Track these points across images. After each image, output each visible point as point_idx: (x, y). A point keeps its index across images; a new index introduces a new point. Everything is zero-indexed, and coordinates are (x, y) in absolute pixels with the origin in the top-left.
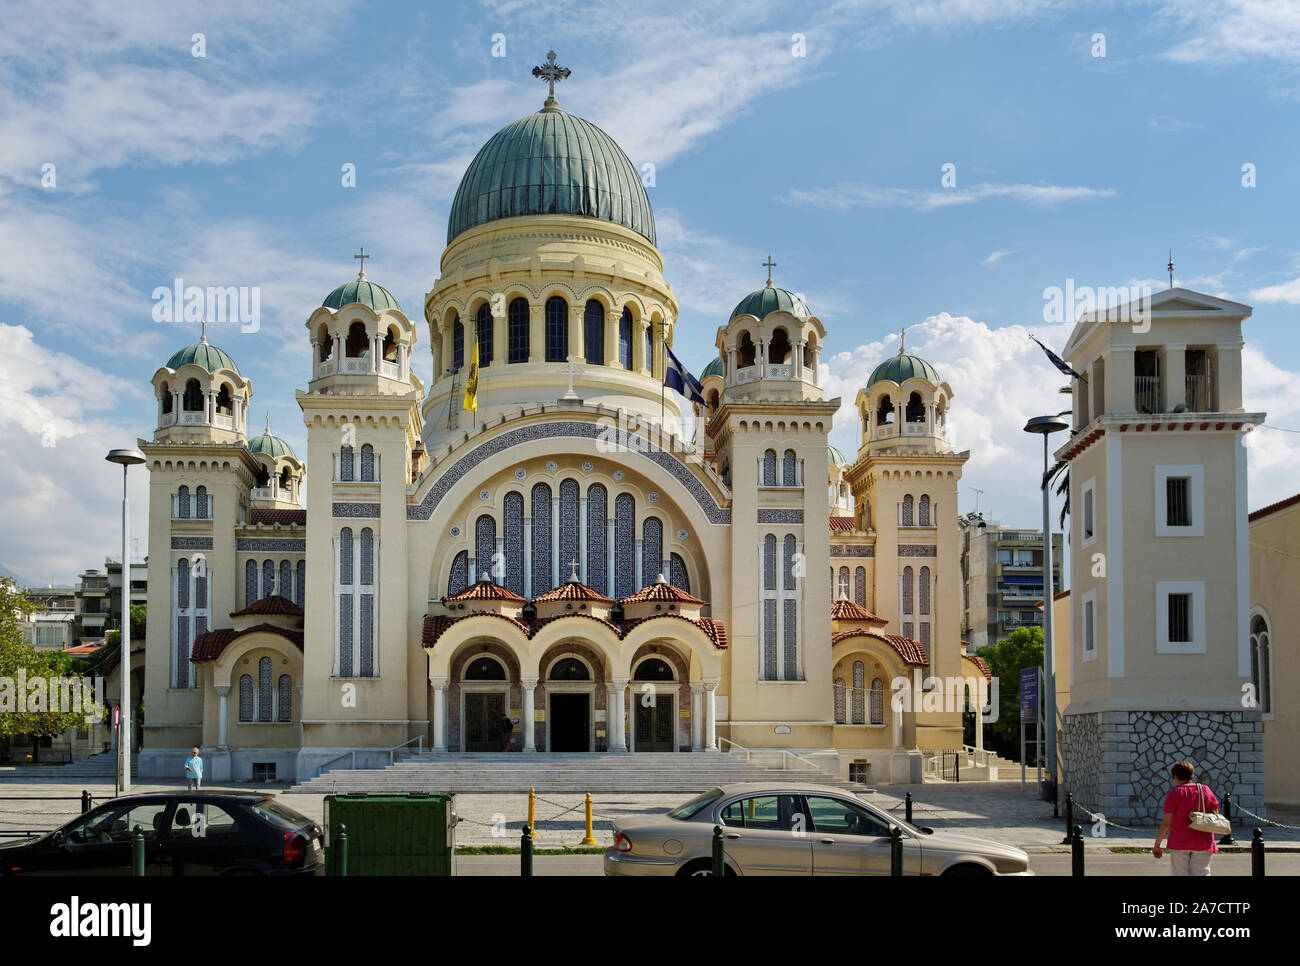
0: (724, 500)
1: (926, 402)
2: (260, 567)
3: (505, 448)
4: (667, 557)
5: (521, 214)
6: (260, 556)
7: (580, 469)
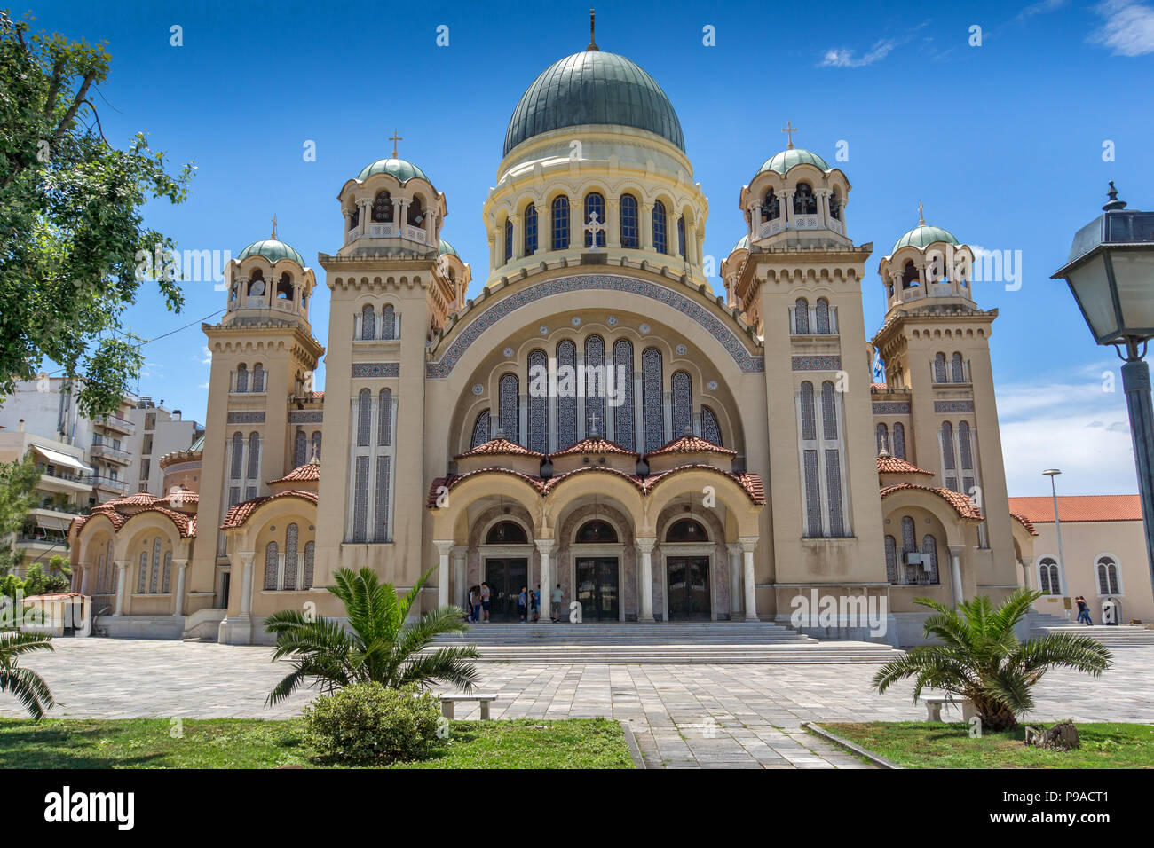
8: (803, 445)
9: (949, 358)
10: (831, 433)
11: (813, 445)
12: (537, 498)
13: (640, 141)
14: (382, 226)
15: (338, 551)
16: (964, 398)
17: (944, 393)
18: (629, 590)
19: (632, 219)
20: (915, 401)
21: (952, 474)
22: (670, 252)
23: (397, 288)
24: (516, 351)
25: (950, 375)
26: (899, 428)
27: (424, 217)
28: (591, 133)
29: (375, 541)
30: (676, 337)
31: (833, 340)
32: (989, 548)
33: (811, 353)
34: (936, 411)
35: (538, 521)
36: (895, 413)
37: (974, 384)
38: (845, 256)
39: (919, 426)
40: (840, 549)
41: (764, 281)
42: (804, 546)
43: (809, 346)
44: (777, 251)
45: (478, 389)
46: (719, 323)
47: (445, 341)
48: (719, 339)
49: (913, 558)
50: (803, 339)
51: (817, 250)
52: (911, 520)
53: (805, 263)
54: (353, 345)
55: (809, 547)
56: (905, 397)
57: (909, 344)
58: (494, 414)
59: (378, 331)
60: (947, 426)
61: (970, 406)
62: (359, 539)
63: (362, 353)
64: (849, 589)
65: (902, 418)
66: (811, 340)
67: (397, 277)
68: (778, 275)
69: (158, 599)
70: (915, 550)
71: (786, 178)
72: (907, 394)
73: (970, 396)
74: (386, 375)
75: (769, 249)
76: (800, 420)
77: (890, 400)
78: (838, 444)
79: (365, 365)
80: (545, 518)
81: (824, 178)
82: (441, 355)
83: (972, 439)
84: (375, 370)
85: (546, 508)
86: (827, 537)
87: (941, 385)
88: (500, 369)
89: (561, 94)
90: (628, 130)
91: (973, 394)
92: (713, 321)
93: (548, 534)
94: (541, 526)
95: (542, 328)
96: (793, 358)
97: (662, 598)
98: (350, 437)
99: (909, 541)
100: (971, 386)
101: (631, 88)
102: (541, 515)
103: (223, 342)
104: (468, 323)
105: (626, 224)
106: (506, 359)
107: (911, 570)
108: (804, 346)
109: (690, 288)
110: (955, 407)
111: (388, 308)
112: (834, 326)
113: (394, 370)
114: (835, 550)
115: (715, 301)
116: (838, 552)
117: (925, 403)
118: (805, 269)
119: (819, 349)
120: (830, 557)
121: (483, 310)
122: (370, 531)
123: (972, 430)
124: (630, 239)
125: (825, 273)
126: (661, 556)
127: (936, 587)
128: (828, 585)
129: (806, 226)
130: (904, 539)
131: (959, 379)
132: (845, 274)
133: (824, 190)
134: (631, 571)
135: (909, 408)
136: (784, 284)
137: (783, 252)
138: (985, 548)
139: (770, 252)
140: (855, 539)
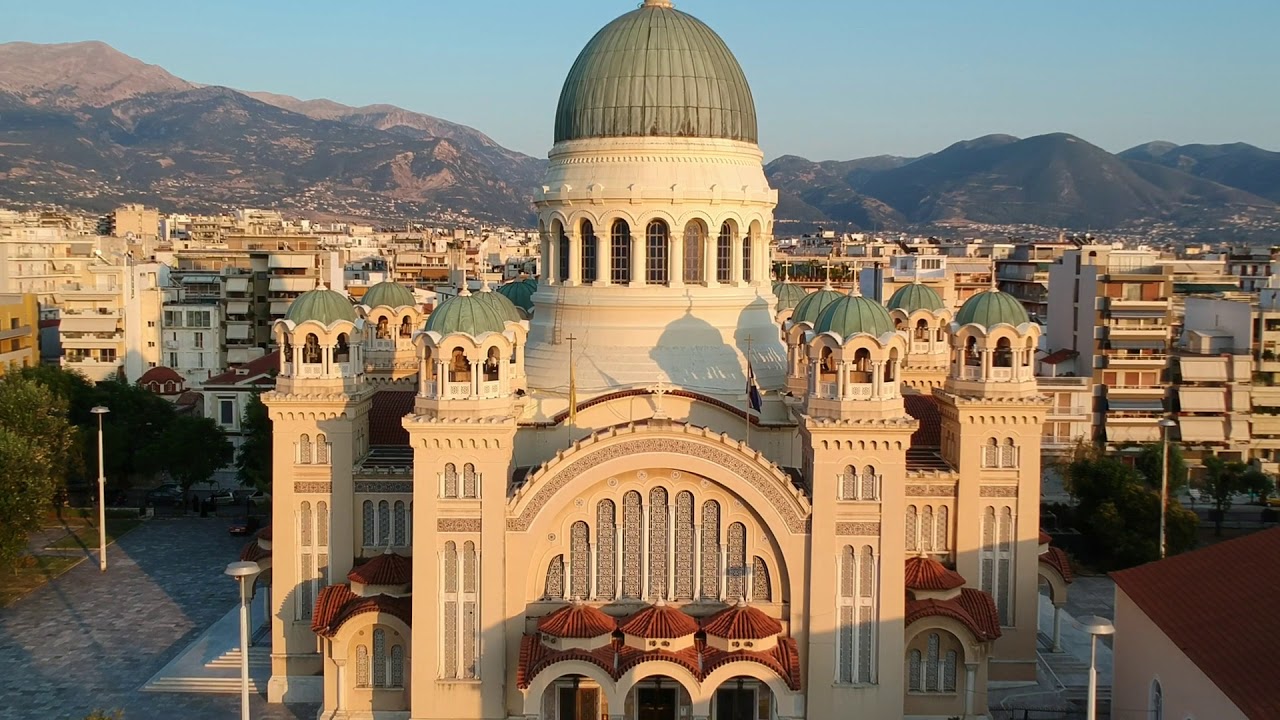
0: (804, 513)
1: (1014, 347)
2: (376, 508)
3: (598, 463)
4: (749, 561)
5: (624, 135)
6: (376, 497)
7: (669, 477)
8: (840, 602)
9: (1001, 443)
10: (866, 591)
11: (849, 601)
21: (990, 556)
23: (478, 449)
25: (999, 460)
29: (465, 678)
31: (876, 507)
33: (854, 519)
36: (942, 495)
38: (892, 431)
41: (818, 449)
43: (853, 513)
44: (830, 425)
47: (523, 499)
50: (847, 506)
51: (867, 426)
52: (937, 635)
53: (855, 434)
56: (953, 481)
58: (567, 560)
59: (460, 488)
60: (990, 511)
62: (450, 674)
63: (446, 509)
65: (947, 500)
66: (856, 506)
67: (477, 439)
68: (830, 445)
71: (844, 348)
74: (469, 530)
76: (840, 579)
78: (871, 601)
79: (449, 519)
82: (519, 510)
83: (1012, 523)
84: (459, 525)
86: (854, 683)
87: (989, 470)
88: (571, 519)
95: (611, 481)
96: (837, 523)
99: (933, 653)
100: (1018, 471)
108: (848, 512)
110: (1000, 491)
111: (468, 466)
112: (878, 493)
113: (476, 525)
118: (855, 441)
119: (862, 516)
122: (460, 668)
123: (1013, 514)
125: (873, 443)
129: (860, 395)
130: (930, 651)
131: (1007, 463)
132: (891, 446)
133: (880, 360)
135: (956, 491)
136: (835, 453)
137: (836, 426)
139: (824, 426)
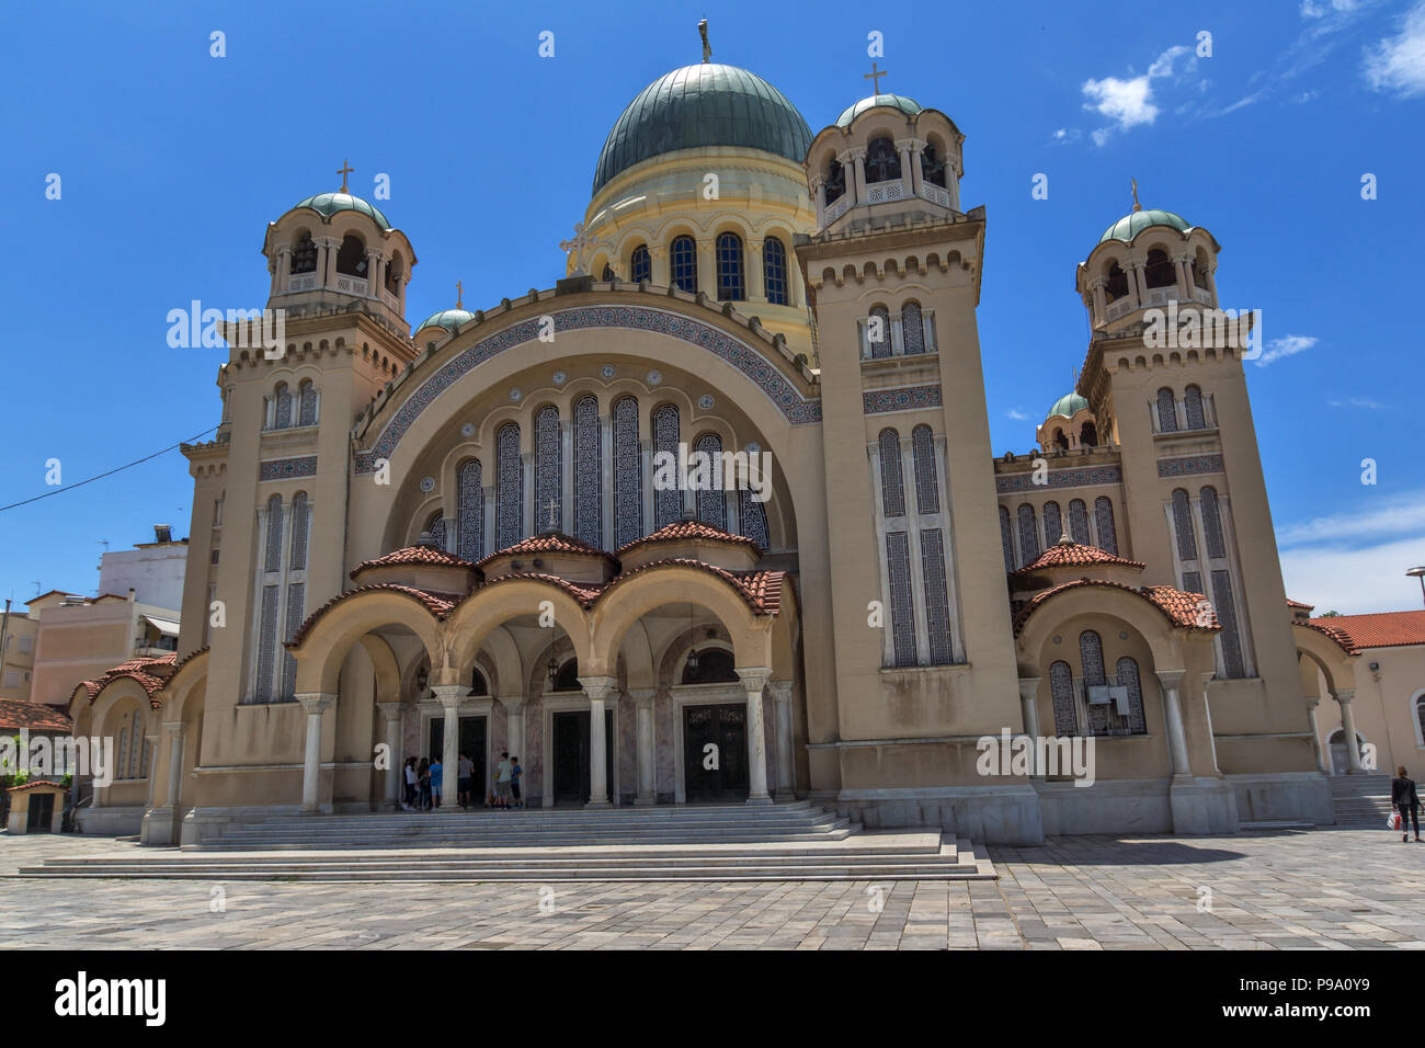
8: (883, 526)
9: (1180, 394)
10: (929, 504)
11: (899, 524)
12: (435, 625)
13: (744, 162)
14: (303, 279)
15: (232, 715)
16: (1206, 452)
17: (1172, 447)
18: (626, 758)
19: (735, 264)
20: (1126, 460)
21: (1192, 566)
22: (792, 303)
23: (317, 357)
24: (478, 427)
25: (1183, 420)
26: (1104, 504)
27: (367, 263)
28: (678, 160)
29: (282, 700)
30: (696, 385)
31: (929, 361)
32: (1258, 676)
33: (894, 384)
34: (1161, 475)
35: (437, 658)
36: (1095, 483)
37: (1222, 428)
38: (940, 232)
39: (1134, 497)
40: (944, 685)
41: (820, 287)
42: (884, 682)
43: (890, 374)
44: (833, 238)
45: (427, 484)
46: (755, 356)
47: (377, 421)
48: (756, 380)
49: (1099, 695)
50: (880, 366)
51: (896, 229)
52: (1097, 636)
53: (880, 251)
54: (262, 438)
55: (893, 683)
56: (1110, 459)
57: (1114, 380)
58: (448, 516)
59: (294, 416)
60: (1181, 497)
61: (1218, 463)
62: (262, 699)
63: (271, 448)
64: (959, 746)
65: (1109, 489)
66: (895, 365)
67: (315, 341)
68: (839, 275)
69: (134, 785)
70: (1104, 682)
71: (850, 133)
72: (1114, 454)
73: (1217, 447)
74: (302, 474)
75: (823, 238)
76: (879, 488)
77: (1088, 464)
78: (940, 521)
79: (275, 462)
80: (446, 654)
81: (909, 123)
82: (374, 440)
83: (1223, 512)
84: (289, 469)
85: (449, 637)
86: (922, 666)
87: (1168, 435)
88: (455, 454)
89: (643, 119)
90: (729, 151)
91: (1220, 444)
92: (747, 353)
93: (450, 678)
94: (442, 667)
95: (514, 391)
96: (865, 395)
97: (673, 769)
98: (254, 561)
99: (1093, 668)
100: (1218, 433)
101: (734, 98)
102: (441, 648)
103: (206, 464)
104: (408, 394)
105: (726, 270)
106: (464, 439)
107: (1098, 714)
108: (882, 375)
109: (709, 309)
110: (1193, 466)
111: (305, 384)
112: (931, 342)
113: (309, 466)
114: (935, 685)
115: (746, 323)
116: (939, 689)
117: (1141, 464)
118: (880, 261)
119: (907, 378)
120: (928, 699)
121: (429, 374)
122: (276, 687)
123: (1222, 498)
124: (732, 287)
125: (912, 263)
126: (672, 706)
127: (1142, 739)
128: (923, 741)
129: (885, 198)
130: (1085, 664)
131: (1197, 421)
132: (944, 260)
133: (910, 140)
134: (629, 729)
135: (1118, 474)
136: (850, 287)
137: (844, 238)
138: (1252, 677)
139: (823, 241)
140: (967, 667)
